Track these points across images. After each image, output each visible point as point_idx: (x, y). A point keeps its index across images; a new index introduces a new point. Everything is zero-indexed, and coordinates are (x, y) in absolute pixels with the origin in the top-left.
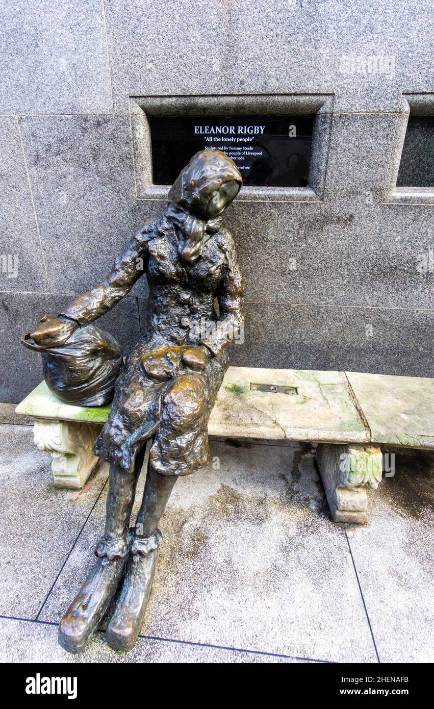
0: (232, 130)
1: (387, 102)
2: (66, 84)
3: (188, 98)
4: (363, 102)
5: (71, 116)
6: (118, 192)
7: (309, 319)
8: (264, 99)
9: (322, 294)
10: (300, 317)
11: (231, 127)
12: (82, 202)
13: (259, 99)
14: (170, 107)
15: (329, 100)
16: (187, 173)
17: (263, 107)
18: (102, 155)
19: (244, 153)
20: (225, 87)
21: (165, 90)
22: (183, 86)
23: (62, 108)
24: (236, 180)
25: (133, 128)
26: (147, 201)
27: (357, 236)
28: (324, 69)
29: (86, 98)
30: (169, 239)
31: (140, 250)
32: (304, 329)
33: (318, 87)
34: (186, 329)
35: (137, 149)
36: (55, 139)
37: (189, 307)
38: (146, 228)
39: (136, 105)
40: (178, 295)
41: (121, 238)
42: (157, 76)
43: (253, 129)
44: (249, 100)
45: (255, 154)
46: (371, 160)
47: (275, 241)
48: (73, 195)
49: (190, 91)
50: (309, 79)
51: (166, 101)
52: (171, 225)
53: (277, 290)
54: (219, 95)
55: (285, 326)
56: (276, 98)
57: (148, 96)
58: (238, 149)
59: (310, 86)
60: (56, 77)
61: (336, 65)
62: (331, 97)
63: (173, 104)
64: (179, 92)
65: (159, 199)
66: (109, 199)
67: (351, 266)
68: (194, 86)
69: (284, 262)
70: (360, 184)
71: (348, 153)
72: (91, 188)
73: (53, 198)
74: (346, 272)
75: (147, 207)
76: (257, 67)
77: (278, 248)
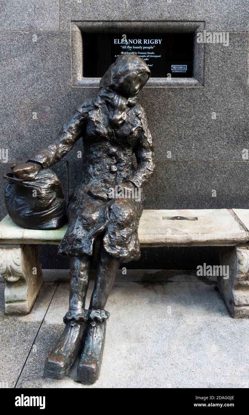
0: (140, 42)
1: (238, 26)
2: (27, 12)
3: (111, 22)
4: (223, 26)
5: (29, 32)
6: (58, 82)
7: (202, 172)
8: (161, 24)
9: (209, 152)
10: (195, 171)
11: (139, 40)
12: (30, 89)
13: (158, 24)
14: (98, 28)
15: (202, 24)
16: (115, 68)
17: (160, 28)
18: (49, 57)
19: (148, 56)
20: (135, 16)
21: (96, 18)
22: (108, 15)
23: (23, 27)
24: (147, 72)
25: (72, 40)
26: (79, 88)
27: (229, 110)
28: (197, 7)
29: (41, 21)
30: (102, 110)
31: (81, 119)
32: (199, 181)
33: (195, 17)
34: (114, 174)
35: (74, 54)
36: (15, 46)
37: (116, 158)
38: (85, 104)
39: (75, 26)
40: (109, 150)
41: (58, 115)
42: (91, 9)
43: (154, 41)
44: (151, 24)
45: (156, 56)
46: (232, 60)
47: (173, 114)
48: (24, 85)
49: (112, 18)
50: (189, 12)
51: (96, 24)
52: (104, 101)
53: (177, 151)
54: (131, 21)
55: (184, 179)
56: (169, 23)
57: (84, 21)
58: (144, 53)
59: (190, 16)
60: (21, 8)
61: (205, 5)
62: (203, 23)
63: (101, 25)
64: (105, 19)
65: (89, 86)
66: (51, 87)
67: (228, 131)
68: (116, 15)
69: (180, 130)
70: (227, 75)
71: (217, 56)
72: (38, 80)
73: (7, 87)
74: (225, 136)
75: (79, 92)
76: (156, 5)
77: (175, 120)
